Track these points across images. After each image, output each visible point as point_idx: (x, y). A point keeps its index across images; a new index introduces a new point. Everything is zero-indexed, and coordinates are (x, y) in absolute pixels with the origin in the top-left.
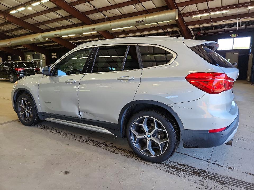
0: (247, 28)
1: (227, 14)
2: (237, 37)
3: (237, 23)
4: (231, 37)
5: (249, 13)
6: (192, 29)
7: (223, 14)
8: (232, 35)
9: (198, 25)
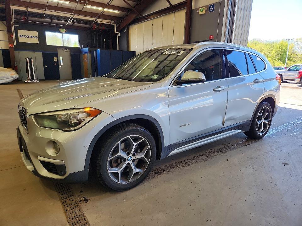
0: (74, 25)
1: (62, 5)
2: (66, 33)
3: (69, 18)
4: (59, 32)
5: (81, 11)
6: (15, 10)
7: (58, 3)
8: (61, 30)
9: (26, 8)
